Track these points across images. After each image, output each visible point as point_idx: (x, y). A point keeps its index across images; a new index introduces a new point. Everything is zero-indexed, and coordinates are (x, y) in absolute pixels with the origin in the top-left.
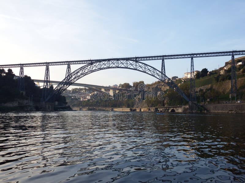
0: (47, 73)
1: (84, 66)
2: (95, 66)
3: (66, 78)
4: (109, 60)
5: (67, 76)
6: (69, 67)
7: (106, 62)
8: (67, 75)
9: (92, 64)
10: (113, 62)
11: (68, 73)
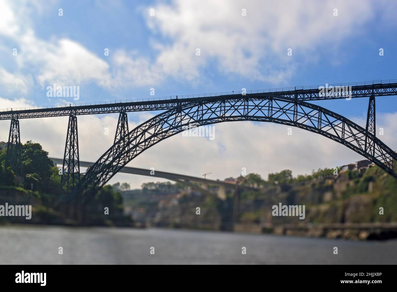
0: (73, 131)
1: (160, 115)
2: (187, 114)
3: (115, 144)
4: (223, 99)
5: (117, 140)
6: (123, 119)
7: (216, 105)
8: (118, 137)
9: (179, 110)
10: (233, 104)
11: (121, 133)
